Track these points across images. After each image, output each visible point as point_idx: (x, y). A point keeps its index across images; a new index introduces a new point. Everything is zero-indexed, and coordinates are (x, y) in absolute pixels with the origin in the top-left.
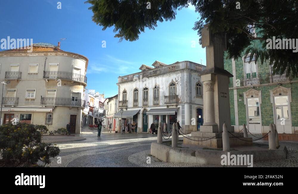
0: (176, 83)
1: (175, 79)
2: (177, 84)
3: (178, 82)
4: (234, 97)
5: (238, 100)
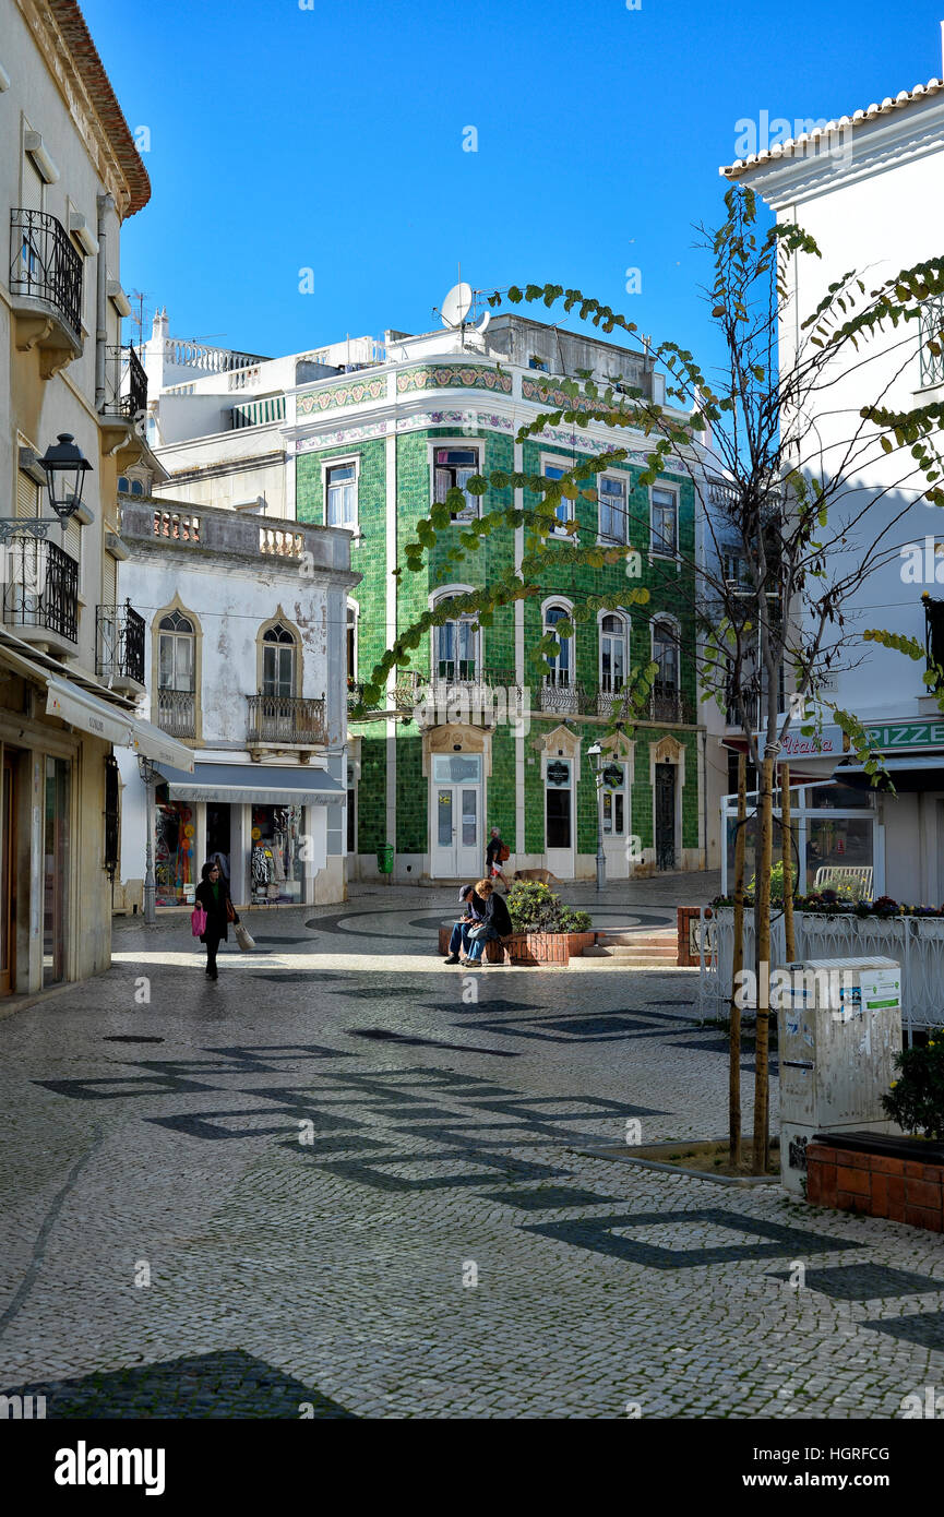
0: (302, 631)
1: (297, 608)
2: (307, 637)
3: (312, 630)
4: (514, 747)
5: (526, 760)
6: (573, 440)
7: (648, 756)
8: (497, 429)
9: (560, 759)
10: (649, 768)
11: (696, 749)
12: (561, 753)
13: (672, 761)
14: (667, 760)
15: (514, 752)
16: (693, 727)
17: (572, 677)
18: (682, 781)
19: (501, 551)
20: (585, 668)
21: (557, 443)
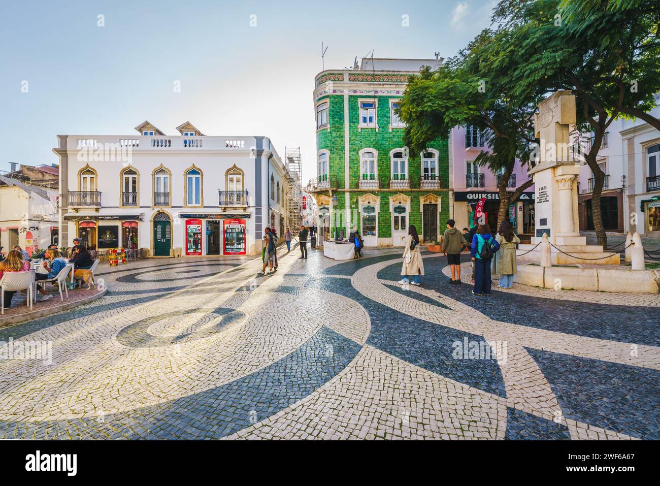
5: (351, 206)
6: (376, 92)
7: (419, 202)
8: (336, 94)
9: (369, 205)
10: (419, 206)
11: (448, 198)
12: (369, 203)
13: (433, 202)
14: (430, 202)
15: (345, 203)
16: (447, 190)
17: (376, 175)
18: (439, 209)
19: (338, 135)
20: (382, 172)
21: (368, 94)
